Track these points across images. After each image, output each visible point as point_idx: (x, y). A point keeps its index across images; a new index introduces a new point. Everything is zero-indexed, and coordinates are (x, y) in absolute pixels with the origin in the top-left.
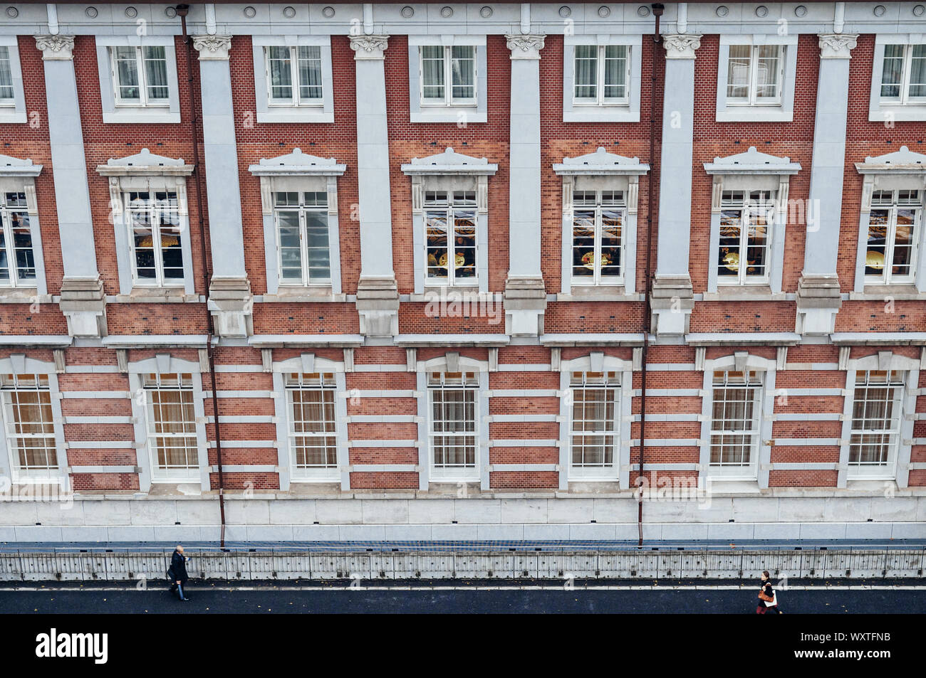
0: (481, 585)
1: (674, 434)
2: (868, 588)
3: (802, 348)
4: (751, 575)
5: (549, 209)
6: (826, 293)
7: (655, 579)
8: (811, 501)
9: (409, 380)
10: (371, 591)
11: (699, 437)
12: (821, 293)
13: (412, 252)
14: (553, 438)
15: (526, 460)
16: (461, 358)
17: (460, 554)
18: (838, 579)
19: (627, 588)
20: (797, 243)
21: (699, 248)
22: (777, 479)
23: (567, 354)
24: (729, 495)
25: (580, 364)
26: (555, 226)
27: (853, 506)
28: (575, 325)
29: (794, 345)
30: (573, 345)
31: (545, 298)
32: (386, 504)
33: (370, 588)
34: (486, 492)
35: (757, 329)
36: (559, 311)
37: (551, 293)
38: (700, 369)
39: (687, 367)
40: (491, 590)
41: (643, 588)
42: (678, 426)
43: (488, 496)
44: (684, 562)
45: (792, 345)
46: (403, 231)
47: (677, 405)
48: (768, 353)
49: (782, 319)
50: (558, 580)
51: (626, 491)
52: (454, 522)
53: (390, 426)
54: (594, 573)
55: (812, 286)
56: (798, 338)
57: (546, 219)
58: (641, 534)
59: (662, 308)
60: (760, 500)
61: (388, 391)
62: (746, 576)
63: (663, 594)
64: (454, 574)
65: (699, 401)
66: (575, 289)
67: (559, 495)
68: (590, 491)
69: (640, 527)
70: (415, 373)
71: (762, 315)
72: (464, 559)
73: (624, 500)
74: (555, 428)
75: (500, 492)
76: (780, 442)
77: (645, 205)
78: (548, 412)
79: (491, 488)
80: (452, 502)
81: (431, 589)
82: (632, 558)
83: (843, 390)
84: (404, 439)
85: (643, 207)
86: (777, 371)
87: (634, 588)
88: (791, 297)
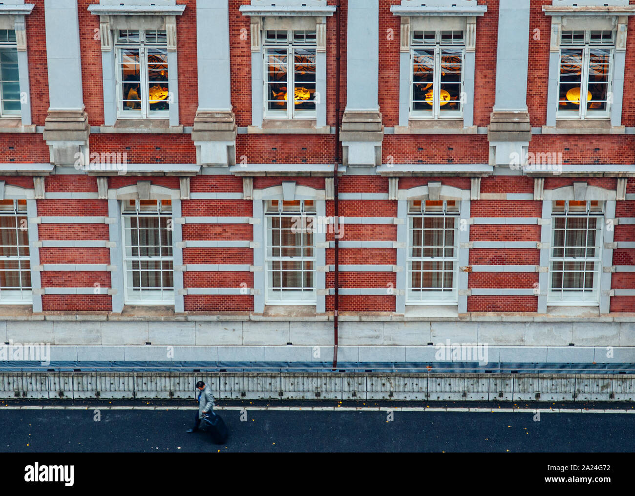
0: (160, 405)
1: (370, 260)
2: (557, 410)
3: (497, 179)
4: (438, 397)
5: (238, 47)
6: (516, 127)
7: (339, 400)
8: (511, 326)
9: (101, 207)
10: (46, 410)
11: (395, 263)
12: (510, 127)
13: (102, 86)
14: (247, 263)
15: (221, 284)
16: (152, 186)
17: (140, 375)
18: (527, 402)
19: (309, 409)
20: (487, 80)
21: (389, 84)
22: (474, 304)
23: (260, 183)
24: (426, 320)
25: (271, 193)
26: (244, 63)
27: (553, 330)
28: (267, 156)
29: (487, 176)
30: (264, 175)
31: (233, 131)
32: (78, 327)
33: (46, 408)
34: (179, 314)
35: (450, 161)
36: (250, 142)
37: (242, 126)
38: (393, 198)
39: (381, 196)
40: (169, 410)
41: (325, 409)
42: (374, 252)
43: (182, 318)
44: (369, 384)
45: (484, 176)
46: (92, 67)
47: (371, 232)
48: (463, 183)
49: (475, 152)
50: (241, 400)
51: (321, 314)
52: (147, 343)
53: (81, 251)
54: (277, 394)
55: (501, 120)
56: (491, 170)
57: (235, 56)
58: (335, 356)
59: (351, 140)
60: (459, 325)
61: (80, 217)
62: (433, 397)
63: (344, 415)
64: (134, 394)
65: (394, 228)
66: (267, 123)
67: (253, 318)
68: (287, 314)
69: (336, 350)
70: (106, 201)
71: (454, 148)
72: (144, 380)
73: (319, 323)
74: (249, 254)
75: (193, 315)
76: (476, 268)
77: (334, 44)
78: (242, 238)
79: (185, 310)
80: (146, 324)
81: (108, 408)
82: (315, 379)
83: (539, 219)
84: (96, 263)
85: (332, 46)
86: (471, 201)
87: (316, 409)
88: (483, 130)
